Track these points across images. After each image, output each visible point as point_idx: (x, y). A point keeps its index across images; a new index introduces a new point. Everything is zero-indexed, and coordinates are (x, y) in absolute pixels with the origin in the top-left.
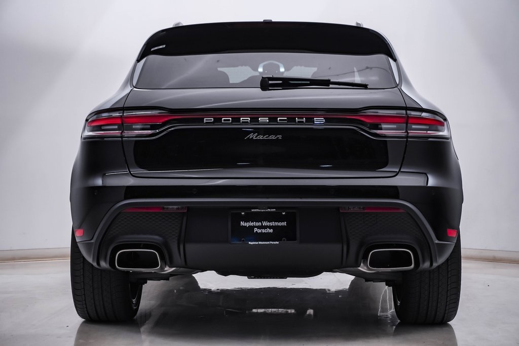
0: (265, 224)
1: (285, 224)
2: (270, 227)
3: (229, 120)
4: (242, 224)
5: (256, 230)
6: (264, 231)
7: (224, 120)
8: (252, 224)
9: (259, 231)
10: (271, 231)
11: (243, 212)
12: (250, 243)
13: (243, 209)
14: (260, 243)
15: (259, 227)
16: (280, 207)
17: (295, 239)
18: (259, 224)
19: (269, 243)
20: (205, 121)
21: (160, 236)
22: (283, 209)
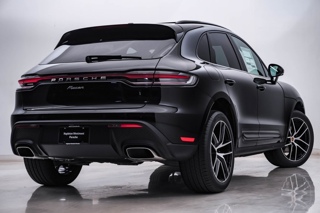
0: (75, 134)
1: (83, 134)
2: (76, 135)
3: (62, 79)
4: (65, 134)
5: (70, 137)
6: (74, 137)
7: (60, 80)
8: (68, 134)
9: (72, 137)
10: (77, 137)
11: (65, 127)
12: (67, 144)
13: (65, 126)
14: (71, 144)
15: (72, 136)
16: (81, 124)
17: (87, 142)
18: (72, 134)
19: (75, 144)
20: (52, 80)
21: (32, 140)
22: (83, 126)
